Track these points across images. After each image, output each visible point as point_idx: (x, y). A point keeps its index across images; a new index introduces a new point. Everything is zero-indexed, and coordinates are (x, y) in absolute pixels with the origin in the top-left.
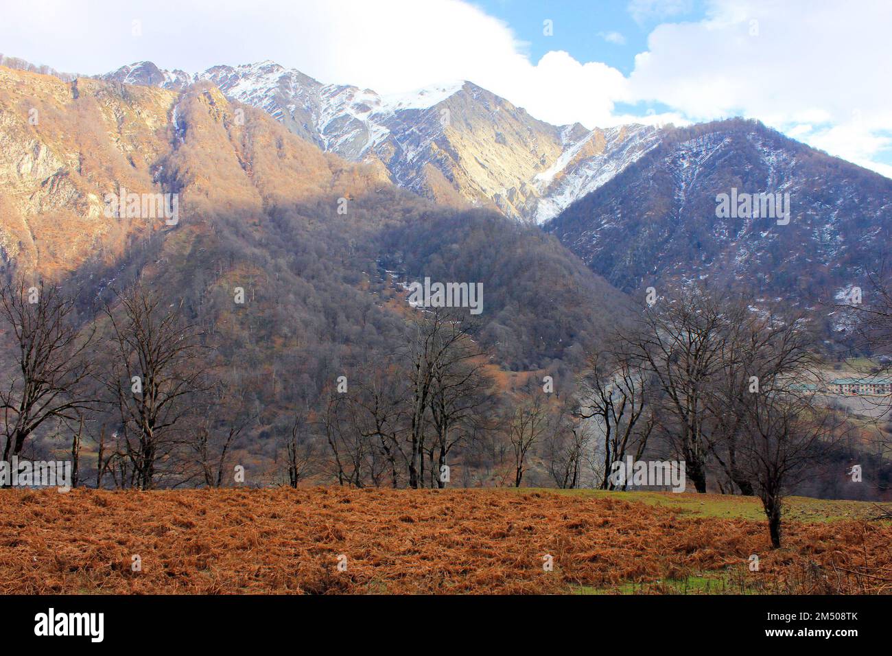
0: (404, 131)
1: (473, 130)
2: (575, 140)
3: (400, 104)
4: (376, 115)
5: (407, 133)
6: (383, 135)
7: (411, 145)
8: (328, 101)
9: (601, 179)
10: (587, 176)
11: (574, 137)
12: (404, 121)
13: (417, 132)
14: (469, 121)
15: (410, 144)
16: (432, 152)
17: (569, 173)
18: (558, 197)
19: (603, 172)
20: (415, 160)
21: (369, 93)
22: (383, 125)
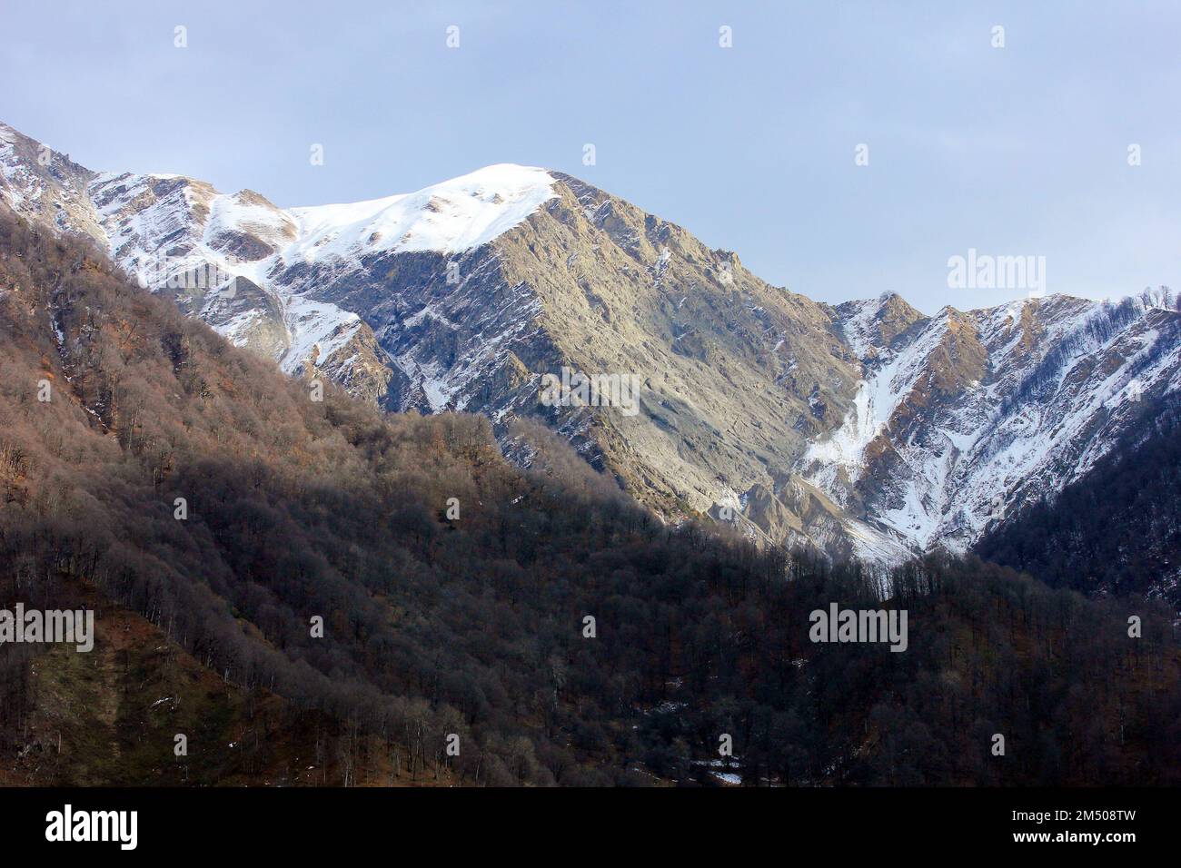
0: (400, 318)
1: (613, 317)
2: (891, 346)
3: (373, 238)
4: (299, 269)
5: (408, 323)
6: (338, 330)
7: (427, 360)
8: (125, 223)
9: (1011, 460)
10: (956, 452)
11: (886, 337)
12: (396, 286)
13: (445, 321)
14: (596, 290)
15: (425, 356)
16: (515, 384)
17: (902, 441)
18: (892, 513)
19: (1007, 439)
20: (461, 405)
21: (254, 202)
22: (326, 297)
